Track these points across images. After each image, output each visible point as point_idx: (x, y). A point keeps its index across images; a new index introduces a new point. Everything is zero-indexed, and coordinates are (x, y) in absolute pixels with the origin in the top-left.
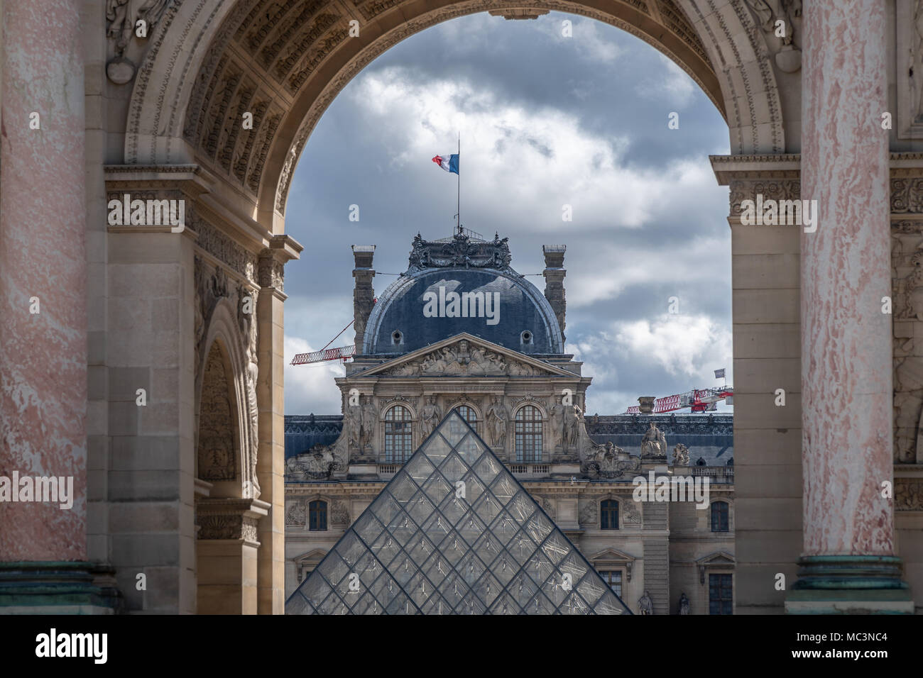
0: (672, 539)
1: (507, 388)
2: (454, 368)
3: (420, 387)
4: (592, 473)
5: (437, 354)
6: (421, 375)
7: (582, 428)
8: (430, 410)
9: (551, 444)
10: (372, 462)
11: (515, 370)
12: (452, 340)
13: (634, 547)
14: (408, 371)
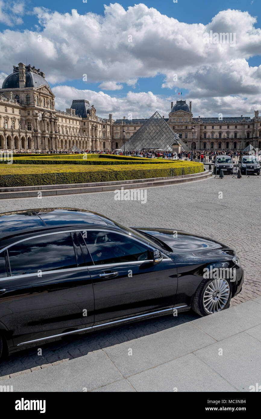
0: (200, 130)
1: (185, 115)
2: (179, 113)
3: (176, 115)
4: (193, 123)
5: (178, 112)
6: (176, 114)
7: (192, 119)
8: (177, 117)
9: (189, 121)
10: (171, 122)
11: (185, 113)
12: (179, 110)
13: (197, 131)
14: (175, 113)
